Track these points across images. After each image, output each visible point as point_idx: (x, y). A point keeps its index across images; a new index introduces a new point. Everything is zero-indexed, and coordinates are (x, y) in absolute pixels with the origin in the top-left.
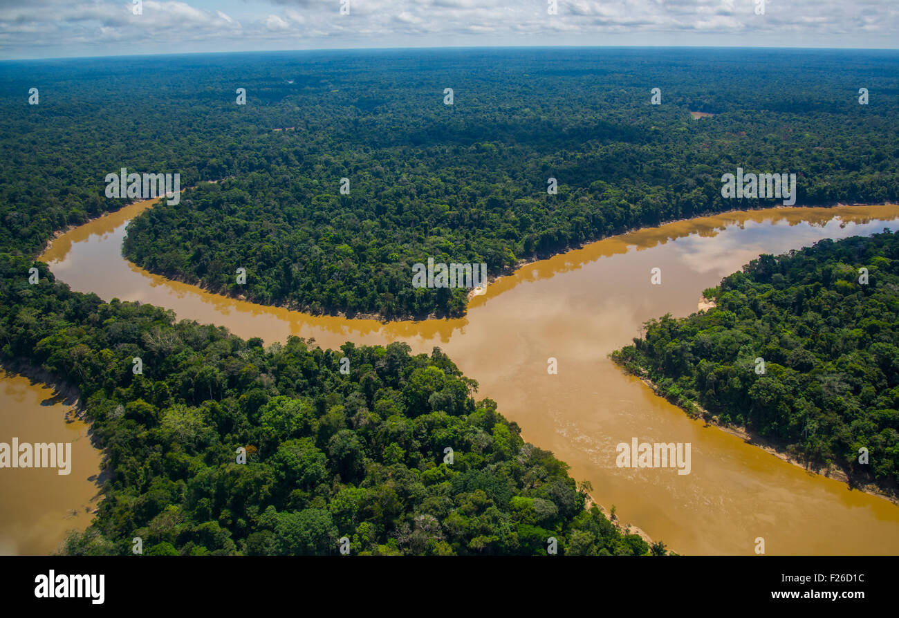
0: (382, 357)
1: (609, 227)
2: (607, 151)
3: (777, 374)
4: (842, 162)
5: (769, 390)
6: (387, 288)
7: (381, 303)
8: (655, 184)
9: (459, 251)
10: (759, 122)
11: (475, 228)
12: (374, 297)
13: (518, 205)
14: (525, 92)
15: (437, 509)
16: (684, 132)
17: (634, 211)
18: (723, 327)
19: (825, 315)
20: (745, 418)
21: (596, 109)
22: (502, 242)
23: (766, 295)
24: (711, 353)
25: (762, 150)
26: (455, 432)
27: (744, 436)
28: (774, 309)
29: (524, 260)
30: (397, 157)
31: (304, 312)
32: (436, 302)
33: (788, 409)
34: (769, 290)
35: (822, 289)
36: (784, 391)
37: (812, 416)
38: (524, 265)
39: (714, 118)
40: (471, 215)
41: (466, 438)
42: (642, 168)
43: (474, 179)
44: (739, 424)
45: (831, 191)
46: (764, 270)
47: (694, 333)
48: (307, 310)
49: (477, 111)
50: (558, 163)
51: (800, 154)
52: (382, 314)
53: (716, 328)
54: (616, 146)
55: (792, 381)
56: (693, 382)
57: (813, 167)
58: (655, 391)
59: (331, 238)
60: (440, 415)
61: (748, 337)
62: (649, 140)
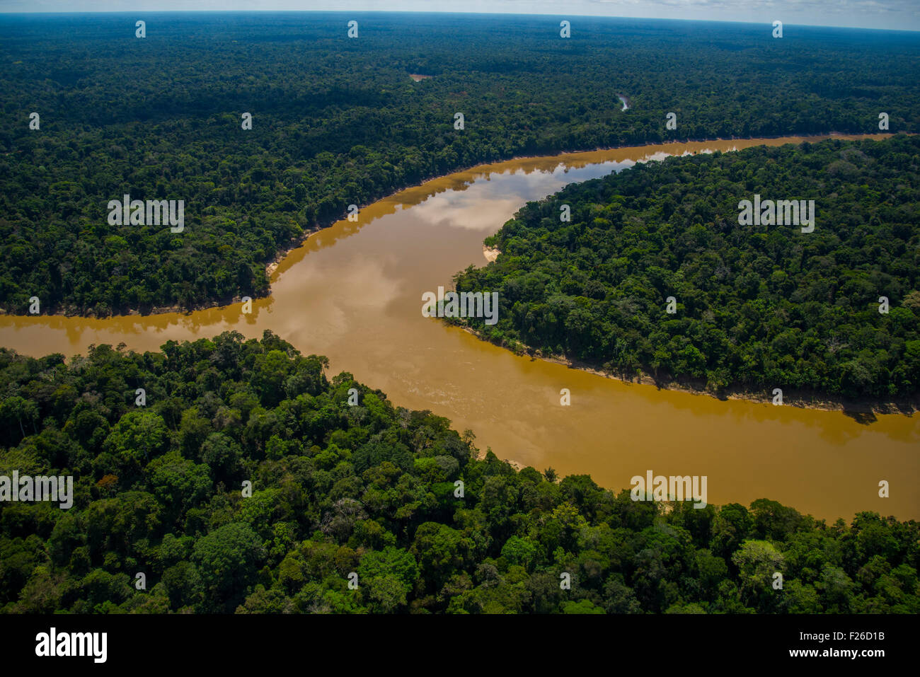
0: (214, 350)
1: (379, 190)
2: (349, 115)
3: (584, 304)
4: (556, 115)
5: (581, 319)
6: (180, 276)
7: (178, 294)
8: (409, 145)
9: (245, 228)
10: (473, 82)
11: (248, 203)
12: (169, 288)
13: (288, 176)
14: (240, 59)
15: (351, 491)
16: (413, 94)
17: (398, 172)
18: (523, 271)
19: (596, 249)
20: (564, 346)
21: (320, 74)
22: (285, 214)
23: (544, 237)
24: (520, 295)
25: (487, 108)
26: (330, 411)
27: (566, 363)
28: (555, 249)
29: (308, 230)
30: (131, 134)
31: (87, 316)
32: (237, 285)
33: (599, 334)
34: (545, 233)
35: (587, 228)
36: (593, 319)
37: (619, 336)
38: (310, 236)
39: (434, 79)
40: (241, 190)
41: (341, 415)
42: (389, 130)
43: (226, 152)
44: (559, 353)
45: (556, 142)
46: (534, 215)
47: (500, 280)
48: (90, 313)
49: (197, 80)
50: (306, 130)
51: (521, 110)
52: (181, 305)
53: (518, 272)
54: (356, 111)
55: (596, 309)
56: (511, 323)
57: (535, 121)
58: (479, 337)
59: (93, 230)
60: (306, 398)
61: (548, 277)
62: (384, 103)
